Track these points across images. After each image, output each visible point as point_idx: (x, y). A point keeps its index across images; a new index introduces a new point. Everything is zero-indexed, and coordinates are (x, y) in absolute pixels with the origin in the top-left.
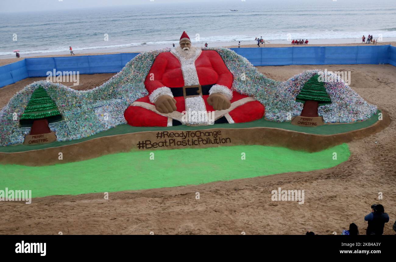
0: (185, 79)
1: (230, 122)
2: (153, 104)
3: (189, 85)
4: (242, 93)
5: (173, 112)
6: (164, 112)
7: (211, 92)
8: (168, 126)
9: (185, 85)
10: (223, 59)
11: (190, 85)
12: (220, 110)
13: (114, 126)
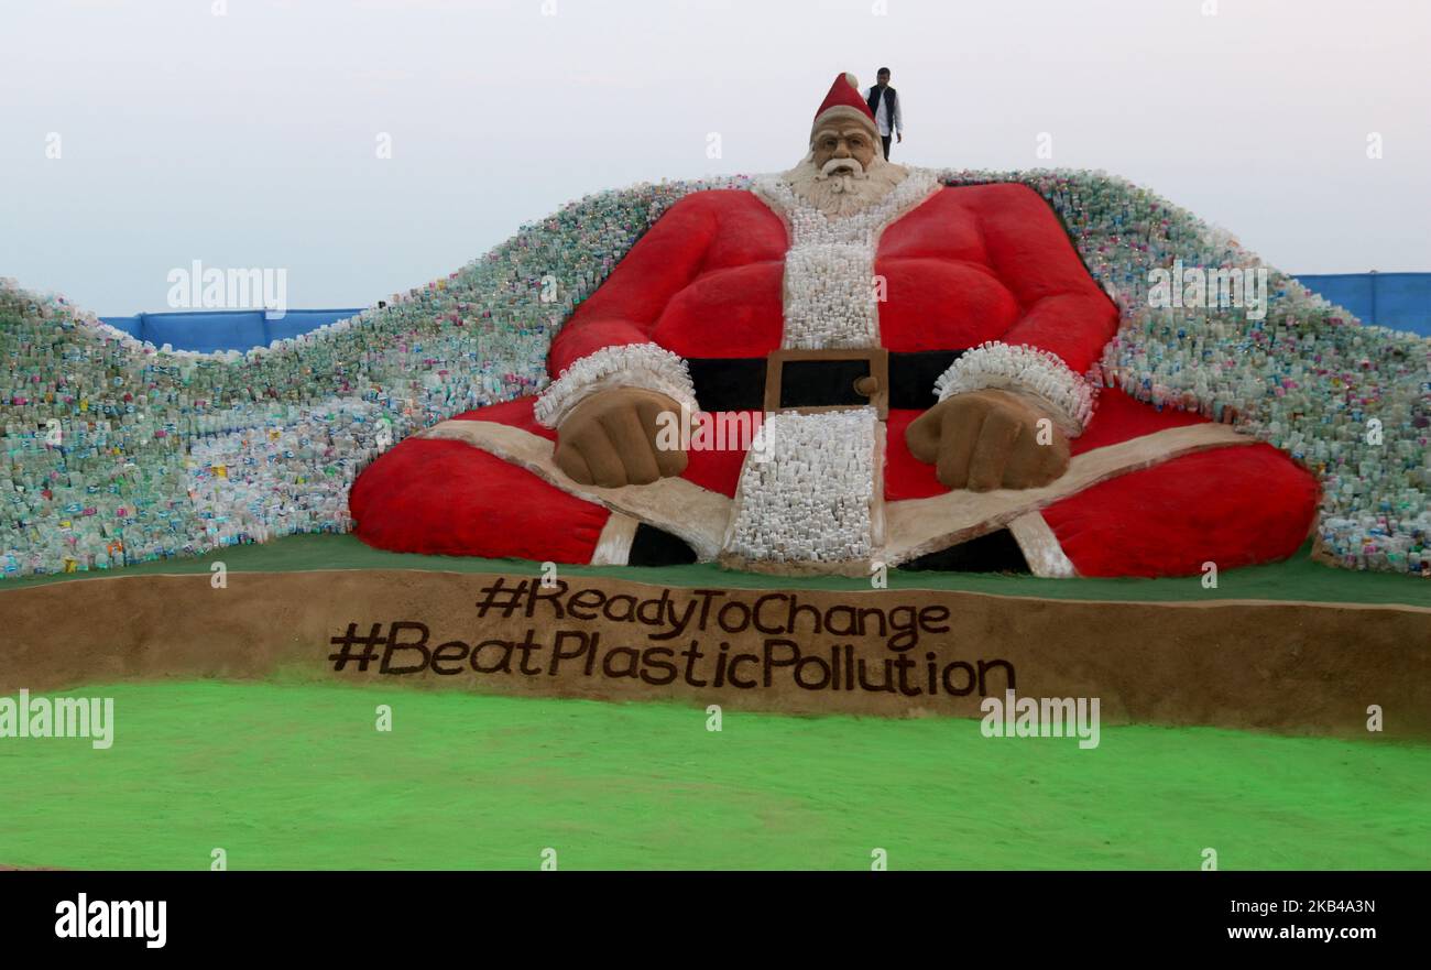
0: (792, 308)
1: (1042, 564)
2: (551, 434)
3: (813, 342)
5: (656, 484)
6: (592, 480)
7: (948, 385)
8: (595, 561)
9: (787, 345)
10: (1071, 226)
11: (818, 345)
12: (983, 487)
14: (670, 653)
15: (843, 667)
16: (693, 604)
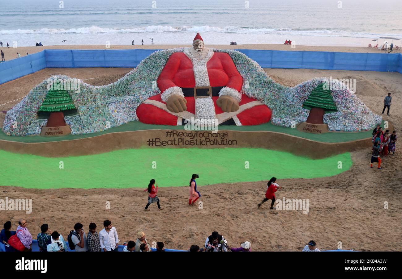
0: (197, 80)
1: (237, 124)
2: (165, 103)
4: (250, 97)
5: (183, 112)
6: (174, 112)
7: (221, 93)
8: (177, 125)
9: (196, 86)
10: (234, 62)
11: (201, 86)
12: (228, 112)
13: (126, 122)
14: (193, 141)
15: (216, 142)
16: (195, 134)
